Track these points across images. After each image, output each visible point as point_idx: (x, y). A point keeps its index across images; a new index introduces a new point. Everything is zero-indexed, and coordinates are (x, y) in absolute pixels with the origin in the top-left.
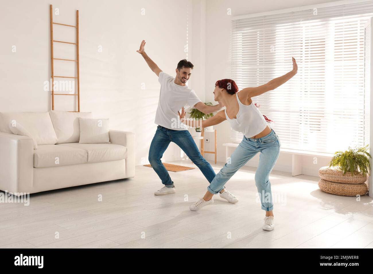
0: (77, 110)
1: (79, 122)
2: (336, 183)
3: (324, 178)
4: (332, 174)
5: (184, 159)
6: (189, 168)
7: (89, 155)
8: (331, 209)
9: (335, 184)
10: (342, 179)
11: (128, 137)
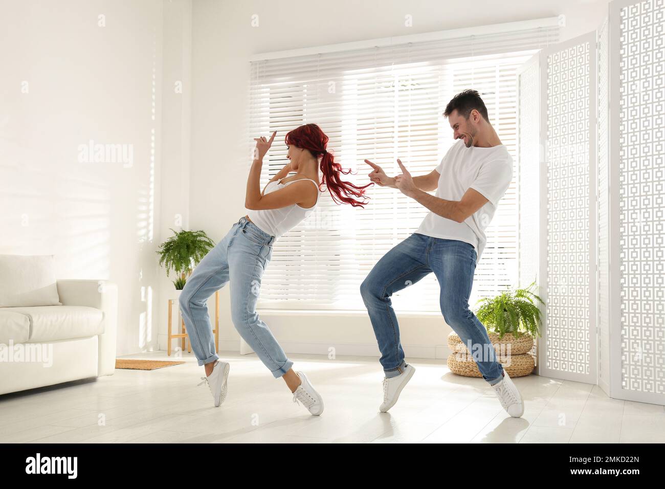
6: (172, 362)
7: (34, 324)
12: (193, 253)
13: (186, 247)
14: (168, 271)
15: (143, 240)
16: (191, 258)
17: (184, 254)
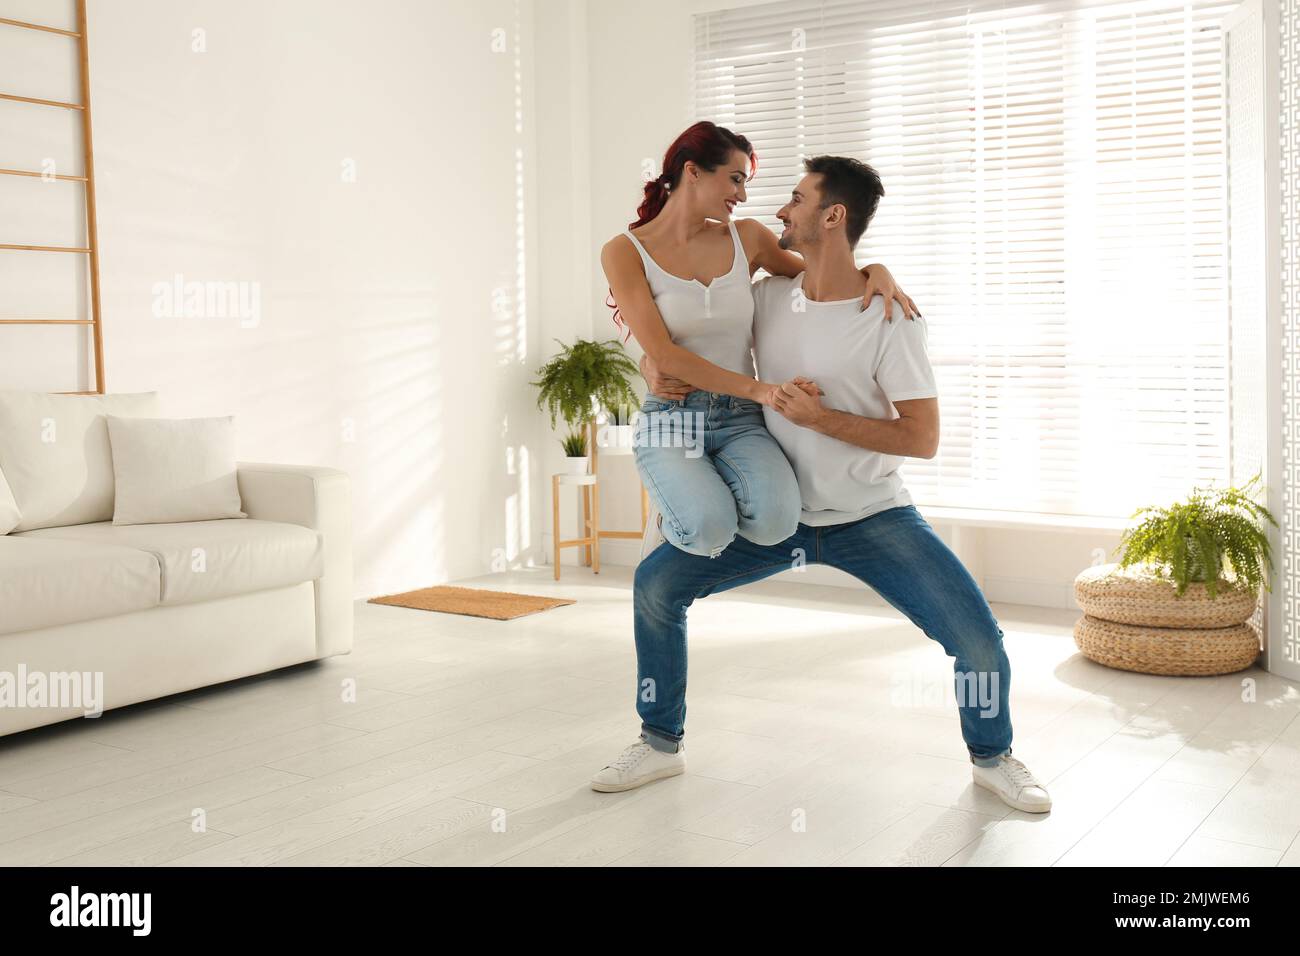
0: (93, 387)
1: (107, 438)
2: (1148, 627)
3: (1100, 612)
4: (1131, 593)
5: (517, 567)
6: (552, 600)
7: (170, 571)
8: (1162, 733)
9: (1144, 632)
10: (1172, 613)
11: (323, 487)
12: (594, 387)
13: (582, 376)
14: (553, 420)
15: (506, 362)
16: (593, 398)
17: (579, 390)
